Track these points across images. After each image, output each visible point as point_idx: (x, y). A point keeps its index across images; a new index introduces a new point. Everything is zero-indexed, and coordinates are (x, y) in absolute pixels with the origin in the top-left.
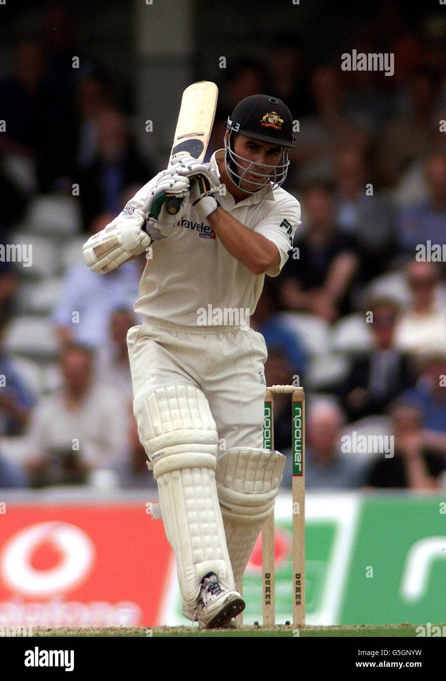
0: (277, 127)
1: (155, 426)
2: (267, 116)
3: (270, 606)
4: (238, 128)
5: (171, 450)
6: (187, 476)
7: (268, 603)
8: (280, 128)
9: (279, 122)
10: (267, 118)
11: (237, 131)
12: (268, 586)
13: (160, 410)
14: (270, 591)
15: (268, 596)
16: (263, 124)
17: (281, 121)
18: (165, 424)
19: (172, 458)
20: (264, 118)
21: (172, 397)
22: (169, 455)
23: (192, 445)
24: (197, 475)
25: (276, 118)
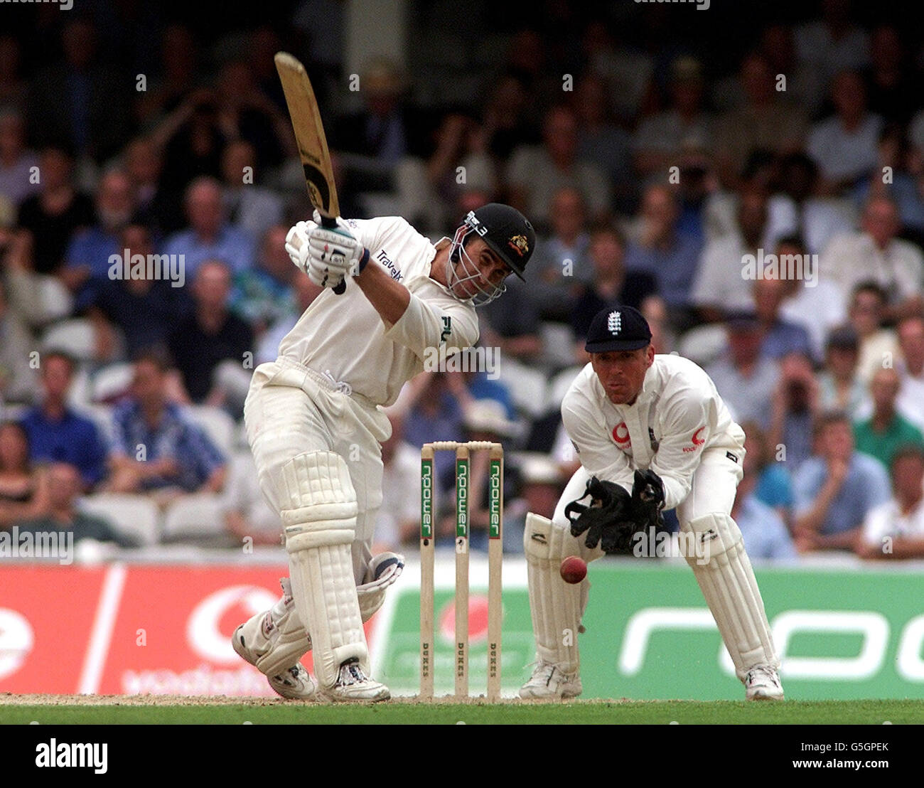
0: (520, 253)
1: (292, 497)
2: (517, 237)
3: (463, 678)
4: (484, 233)
5: (310, 526)
6: (326, 554)
7: (461, 675)
8: (522, 255)
9: (524, 249)
10: (517, 240)
11: (482, 235)
12: (461, 657)
13: (299, 479)
14: (463, 662)
15: (461, 668)
16: (510, 243)
17: (527, 249)
18: (304, 496)
19: (310, 536)
20: (515, 238)
21: (312, 465)
22: (307, 531)
23: (333, 521)
24: (336, 553)
25: (524, 243)
